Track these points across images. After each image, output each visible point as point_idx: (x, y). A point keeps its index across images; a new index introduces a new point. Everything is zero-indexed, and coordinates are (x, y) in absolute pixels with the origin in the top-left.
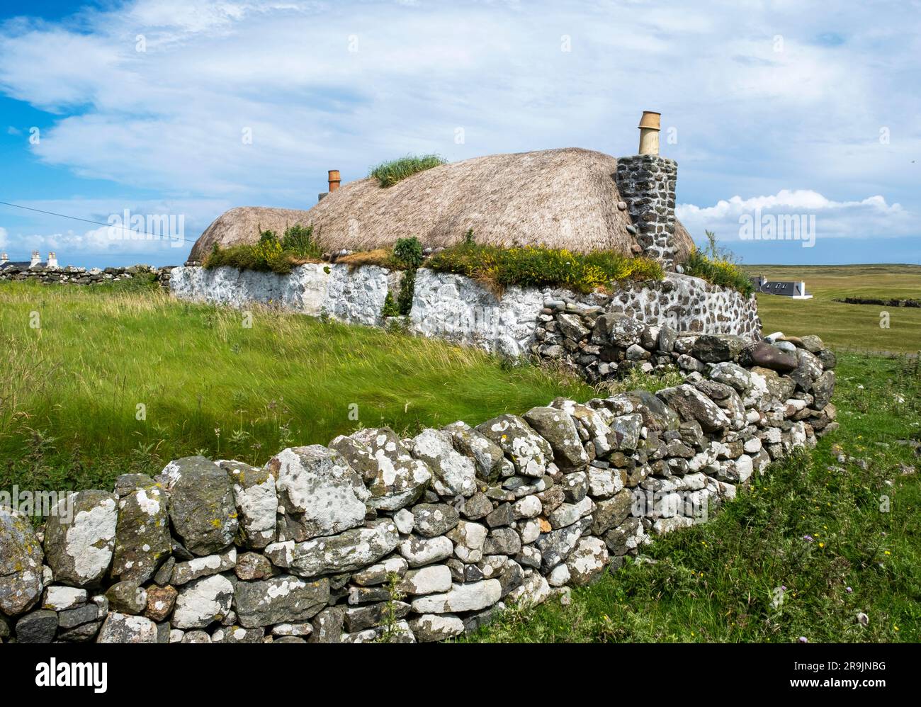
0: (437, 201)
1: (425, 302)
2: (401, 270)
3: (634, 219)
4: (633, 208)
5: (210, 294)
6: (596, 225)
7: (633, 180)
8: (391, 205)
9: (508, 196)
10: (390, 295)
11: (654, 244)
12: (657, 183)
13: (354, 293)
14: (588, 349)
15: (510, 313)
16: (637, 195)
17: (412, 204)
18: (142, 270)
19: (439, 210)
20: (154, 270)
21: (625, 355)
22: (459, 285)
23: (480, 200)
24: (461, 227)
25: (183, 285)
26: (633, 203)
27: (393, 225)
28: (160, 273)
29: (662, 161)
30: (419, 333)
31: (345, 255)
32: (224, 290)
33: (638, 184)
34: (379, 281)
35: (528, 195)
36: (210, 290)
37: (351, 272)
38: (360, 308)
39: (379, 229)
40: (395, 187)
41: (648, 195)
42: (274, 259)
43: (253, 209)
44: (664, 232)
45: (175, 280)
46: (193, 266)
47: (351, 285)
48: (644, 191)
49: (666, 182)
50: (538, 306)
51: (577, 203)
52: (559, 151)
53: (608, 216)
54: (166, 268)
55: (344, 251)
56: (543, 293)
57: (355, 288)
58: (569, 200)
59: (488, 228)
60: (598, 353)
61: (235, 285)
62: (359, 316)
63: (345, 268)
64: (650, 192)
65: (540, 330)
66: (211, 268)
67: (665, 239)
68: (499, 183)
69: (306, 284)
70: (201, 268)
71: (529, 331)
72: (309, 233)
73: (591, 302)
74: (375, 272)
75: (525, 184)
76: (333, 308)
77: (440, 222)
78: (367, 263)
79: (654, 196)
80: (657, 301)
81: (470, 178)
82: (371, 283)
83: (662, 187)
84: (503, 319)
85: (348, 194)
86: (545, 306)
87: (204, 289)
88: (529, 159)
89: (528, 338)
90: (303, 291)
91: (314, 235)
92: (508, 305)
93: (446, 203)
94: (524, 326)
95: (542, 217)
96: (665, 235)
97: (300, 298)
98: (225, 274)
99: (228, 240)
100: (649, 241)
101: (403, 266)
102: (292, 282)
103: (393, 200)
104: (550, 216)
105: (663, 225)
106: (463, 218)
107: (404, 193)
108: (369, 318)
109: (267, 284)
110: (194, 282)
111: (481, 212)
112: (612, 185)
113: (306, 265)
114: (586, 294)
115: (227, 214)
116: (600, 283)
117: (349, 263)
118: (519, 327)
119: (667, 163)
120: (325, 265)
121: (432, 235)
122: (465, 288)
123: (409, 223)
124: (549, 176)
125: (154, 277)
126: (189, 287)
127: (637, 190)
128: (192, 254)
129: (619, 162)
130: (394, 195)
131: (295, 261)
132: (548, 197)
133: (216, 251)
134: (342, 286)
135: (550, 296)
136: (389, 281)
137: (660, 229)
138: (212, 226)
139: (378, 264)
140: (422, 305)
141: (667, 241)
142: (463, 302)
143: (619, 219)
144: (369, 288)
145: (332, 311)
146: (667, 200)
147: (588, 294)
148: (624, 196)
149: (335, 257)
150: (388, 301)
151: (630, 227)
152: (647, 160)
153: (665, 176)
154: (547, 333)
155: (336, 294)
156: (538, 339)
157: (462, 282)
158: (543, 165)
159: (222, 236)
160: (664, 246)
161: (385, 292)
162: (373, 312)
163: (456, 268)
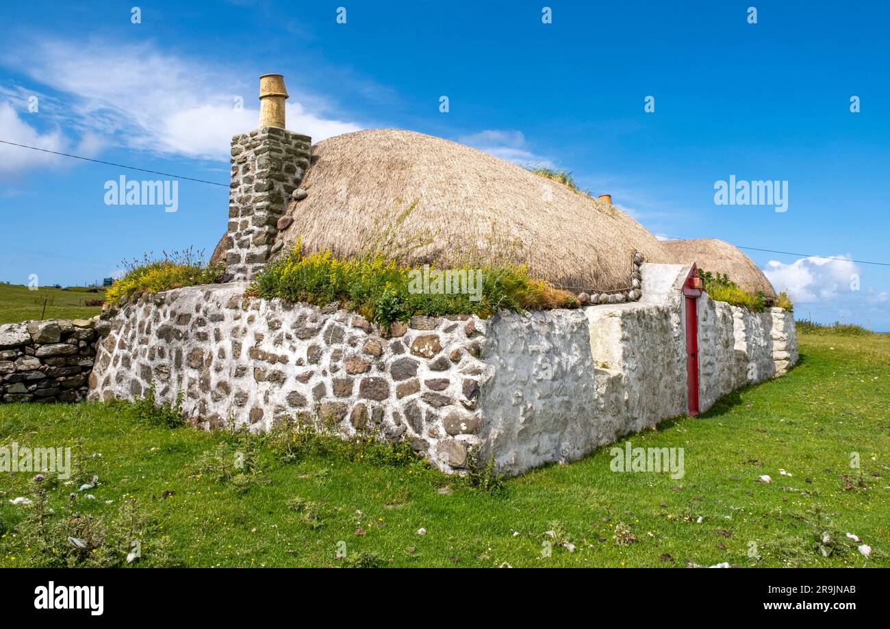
11: (236, 246)
12: (241, 167)
44: (250, 227)
49: (254, 161)
67: (251, 236)
80: (151, 316)
96: (251, 232)
105: (249, 218)
137: (245, 224)
146: (253, 184)
160: (248, 247)
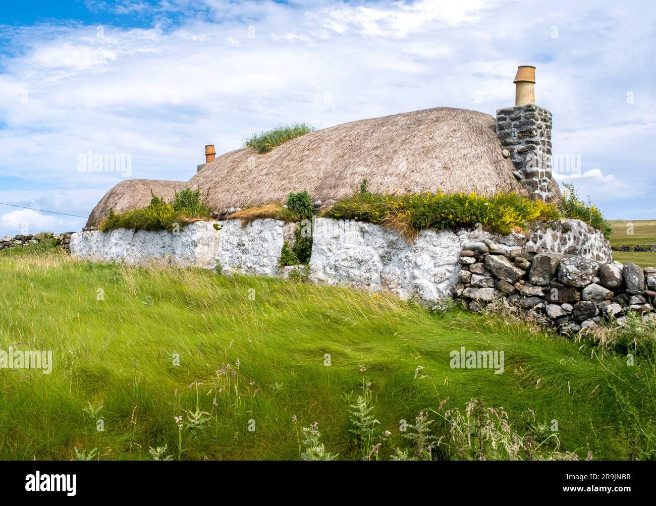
0: (319, 160)
1: (326, 250)
2: (295, 222)
3: (517, 165)
4: (516, 156)
5: (107, 254)
6: (487, 171)
7: (515, 129)
8: (272, 166)
9: (392, 150)
10: (286, 245)
11: (539, 189)
12: (539, 131)
13: (248, 245)
14: (528, 290)
15: (426, 257)
16: (520, 143)
17: (292, 164)
18: (46, 236)
19: (323, 167)
20: (57, 236)
21: (581, 296)
22: (363, 232)
23: (363, 156)
24: (349, 181)
25: (82, 246)
26: (515, 151)
27: (277, 184)
28: (61, 238)
29: (541, 111)
30: (320, 280)
31: (233, 212)
32: (119, 250)
33: (521, 132)
34: (275, 232)
35: (412, 148)
36: (107, 250)
37: (244, 225)
38: (255, 259)
39: (264, 188)
40: (273, 152)
41: (532, 142)
42: (168, 218)
43: (140, 181)
44: (545, 178)
45: (75, 243)
46: (91, 230)
47: (245, 238)
48: (528, 139)
49: (544, 131)
50: (455, 248)
51: (464, 152)
52: (431, 110)
53: (496, 163)
54: (66, 233)
55: (232, 209)
56: (458, 236)
57: (249, 240)
58: (456, 149)
59: (378, 179)
60: (541, 294)
61: (130, 244)
62: (255, 266)
63: (238, 223)
64: (534, 139)
65: (464, 273)
66: (107, 230)
67: (545, 184)
68: (378, 140)
69: (199, 240)
70: (98, 231)
71: (448, 274)
72: (197, 195)
73: (511, 243)
74: (270, 225)
75: (407, 139)
76: (227, 259)
77: (325, 178)
78: (262, 216)
79: (537, 143)
80: (558, 241)
81: (347, 138)
82: (267, 235)
83: (542, 135)
84: (419, 264)
85: (228, 161)
86: (465, 249)
87: (102, 249)
88: (403, 119)
89: (447, 281)
90: (196, 246)
91: (202, 198)
92: (423, 249)
93: (328, 161)
94: (442, 270)
95: (432, 166)
96: (545, 181)
97: (193, 253)
98: (120, 235)
99: (120, 207)
100: (534, 185)
101: (296, 218)
102: (184, 239)
103: (274, 162)
104: (440, 165)
106: (349, 172)
107: (283, 156)
108: (265, 268)
109: (160, 242)
110: (92, 244)
111: (366, 166)
112: (493, 136)
113: (198, 223)
114: (505, 234)
115: (118, 185)
116: (517, 224)
117: (242, 218)
118: (437, 270)
119: (545, 113)
120: (215, 222)
121: (319, 189)
122: (371, 234)
123: (294, 180)
124: (429, 131)
125: (56, 242)
126: (88, 248)
127: (519, 138)
128: (89, 220)
129: (499, 114)
130: (274, 158)
131: (187, 219)
132: (434, 148)
133: (112, 216)
134: (235, 240)
135: (466, 238)
136: (284, 233)
137: (542, 175)
138: (107, 196)
139: (273, 216)
140: (322, 252)
141: (548, 186)
142: (370, 248)
143: (506, 165)
144: (265, 240)
145: (226, 263)
146: (545, 148)
147: (507, 234)
148: (505, 144)
149: (223, 214)
150: (284, 251)
151: (516, 173)
152: (529, 109)
153: (543, 124)
154: (474, 276)
155: (230, 247)
156: (462, 282)
157: (367, 228)
158: (419, 122)
159: (116, 204)
160: (545, 191)
161: (281, 243)
162: (269, 262)
163: (359, 216)
